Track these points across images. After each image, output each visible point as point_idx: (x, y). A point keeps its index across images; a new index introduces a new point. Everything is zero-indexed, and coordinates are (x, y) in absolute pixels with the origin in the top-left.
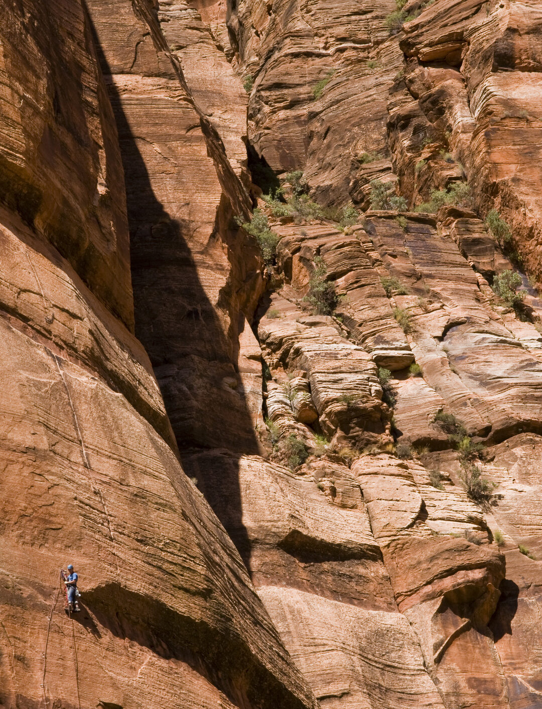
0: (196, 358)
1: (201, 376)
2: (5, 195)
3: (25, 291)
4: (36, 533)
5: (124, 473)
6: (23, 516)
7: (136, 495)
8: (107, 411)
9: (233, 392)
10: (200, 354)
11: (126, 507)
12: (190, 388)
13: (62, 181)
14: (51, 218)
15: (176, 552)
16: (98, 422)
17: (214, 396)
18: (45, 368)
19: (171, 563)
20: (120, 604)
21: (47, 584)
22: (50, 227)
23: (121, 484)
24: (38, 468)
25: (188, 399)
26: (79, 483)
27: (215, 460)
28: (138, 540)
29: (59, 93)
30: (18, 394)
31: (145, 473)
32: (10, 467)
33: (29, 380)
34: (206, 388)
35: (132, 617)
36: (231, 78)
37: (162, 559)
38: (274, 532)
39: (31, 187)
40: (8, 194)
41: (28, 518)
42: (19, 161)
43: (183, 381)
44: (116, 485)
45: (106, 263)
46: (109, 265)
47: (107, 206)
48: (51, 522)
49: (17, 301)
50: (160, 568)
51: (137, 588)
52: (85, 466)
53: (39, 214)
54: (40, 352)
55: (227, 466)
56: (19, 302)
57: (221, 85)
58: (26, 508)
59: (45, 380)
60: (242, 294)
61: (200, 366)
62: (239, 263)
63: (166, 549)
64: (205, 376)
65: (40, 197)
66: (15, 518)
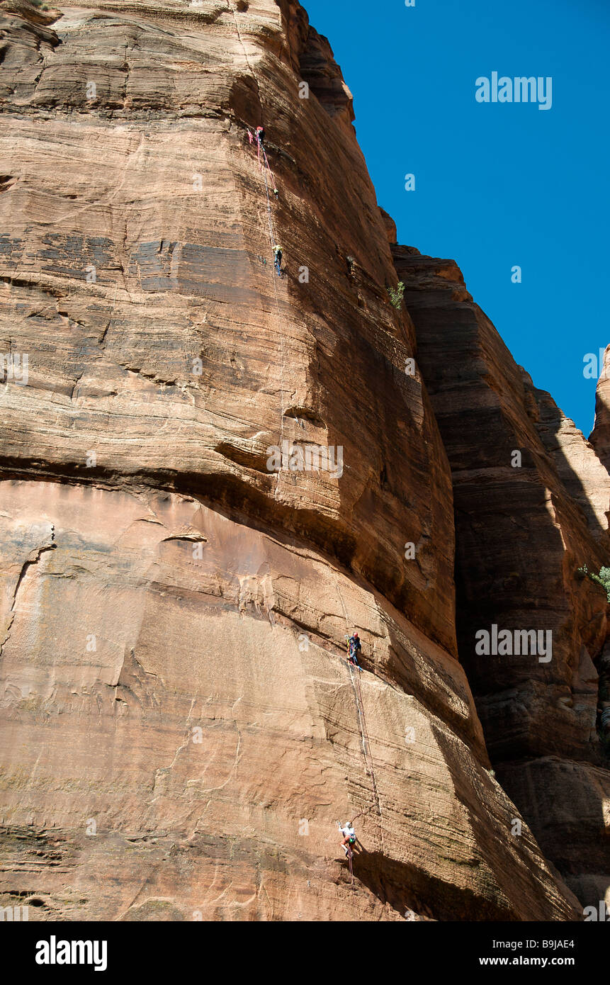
0: (535, 682)
1: (538, 697)
2: (323, 543)
3: (329, 615)
4: (306, 809)
5: (401, 758)
6: (295, 794)
7: (410, 777)
8: (393, 708)
9: (568, 709)
10: (539, 679)
11: (398, 787)
12: (528, 707)
13: (379, 531)
14: (367, 560)
15: (444, 826)
16: (382, 717)
17: (549, 713)
18: (336, 674)
19: (438, 836)
20: (383, 871)
21: (312, 853)
22: (366, 569)
23: (396, 768)
24: (315, 753)
25: (525, 716)
26: (353, 766)
27: (545, 765)
28: (405, 815)
29: (389, 468)
30: (304, 693)
31: (422, 759)
32: (288, 754)
33: (315, 683)
34: (542, 706)
35: (395, 883)
36: (598, 468)
37: (431, 833)
38: (593, 827)
39: (346, 536)
40: (326, 542)
41: (300, 796)
42: (334, 515)
43: (522, 701)
44: (391, 768)
45: (423, 597)
46: (427, 599)
47: (430, 553)
48: (322, 799)
49: (319, 622)
50: (426, 840)
51: (400, 856)
52: (362, 753)
53: (355, 557)
54: (334, 662)
55: (554, 770)
56: (321, 624)
57: (588, 474)
58: (299, 787)
59: (334, 684)
60: (586, 631)
61: (538, 689)
62: (584, 606)
63: (434, 824)
64: (543, 697)
65: (354, 544)
66: (287, 796)
